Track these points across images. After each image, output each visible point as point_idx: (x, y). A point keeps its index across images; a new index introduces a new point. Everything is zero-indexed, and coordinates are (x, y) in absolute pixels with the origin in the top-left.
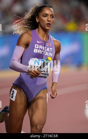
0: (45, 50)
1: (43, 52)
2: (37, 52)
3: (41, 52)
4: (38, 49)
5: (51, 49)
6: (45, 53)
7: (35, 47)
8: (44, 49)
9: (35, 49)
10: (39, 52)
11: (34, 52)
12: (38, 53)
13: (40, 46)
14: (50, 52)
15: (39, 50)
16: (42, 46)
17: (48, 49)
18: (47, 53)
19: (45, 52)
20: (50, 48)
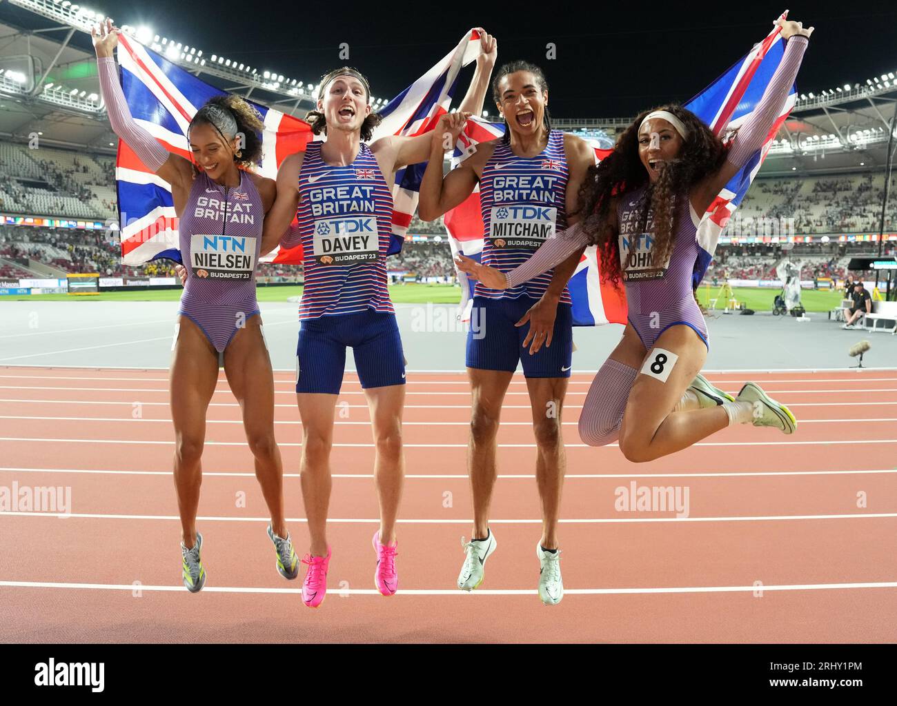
0: (227, 210)
1: (219, 215)
2: (202, 215)
3: (214, 216)
4: (205, 208)
5: (248, 205)
6: (230, 218)
7: (199, 204)
8: (226, 208)
9: (197, 209)
10: (207, 214)
11: (196, 215)
12: (206, 217)
13: (212, 200)
14: (245, 212)
15: (207, 210)
16: (217, 201)
17: (238, 208)
18: (235, 215)
19: (227, 214)
20: (244, 205)
